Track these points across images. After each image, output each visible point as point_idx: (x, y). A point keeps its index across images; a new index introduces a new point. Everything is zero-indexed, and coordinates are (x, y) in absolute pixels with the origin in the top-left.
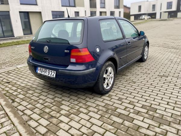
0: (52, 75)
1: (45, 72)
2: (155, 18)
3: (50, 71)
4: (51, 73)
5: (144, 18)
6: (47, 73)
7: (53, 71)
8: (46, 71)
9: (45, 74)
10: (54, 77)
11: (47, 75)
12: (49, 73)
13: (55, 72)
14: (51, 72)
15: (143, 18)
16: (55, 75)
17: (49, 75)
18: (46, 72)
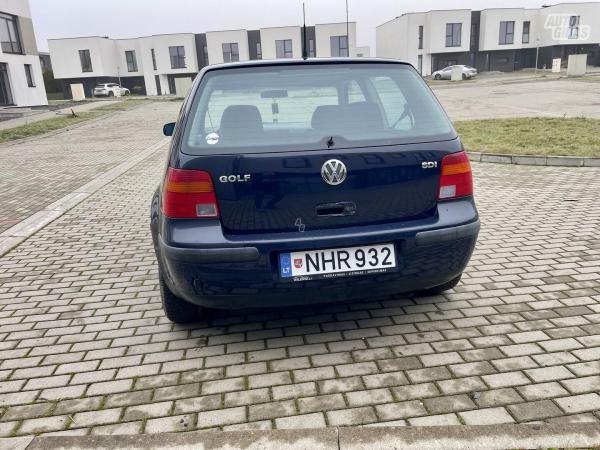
0: (381, 260)
1: (340, 260)
2: (143, 92)
3: (366, 249)
4: (375, 257)
5: (111, 93)
6: (352, 261)
7: (379, 248)
8: (343, 256)
9: (344, 268)
10: (393, 265)
11: (354, 267)
12: (363, 259)
13: (391, 247)
14: (373, 253)
15: (104, 92)
16: (392, 259)
17: (367, 267)
18: (345, 260)
